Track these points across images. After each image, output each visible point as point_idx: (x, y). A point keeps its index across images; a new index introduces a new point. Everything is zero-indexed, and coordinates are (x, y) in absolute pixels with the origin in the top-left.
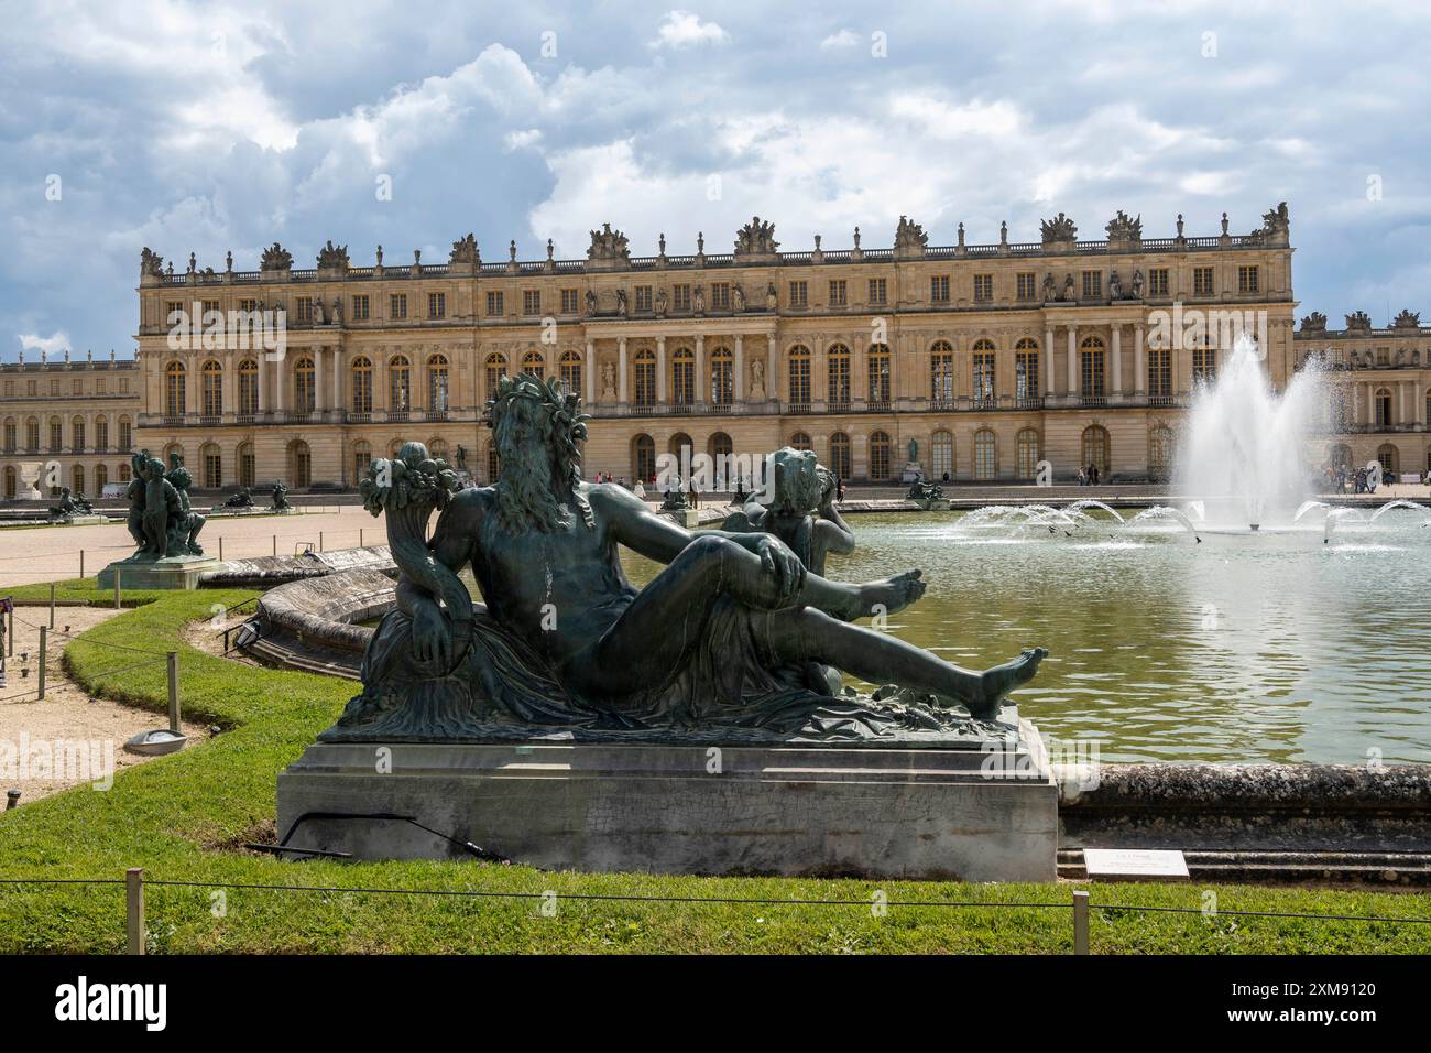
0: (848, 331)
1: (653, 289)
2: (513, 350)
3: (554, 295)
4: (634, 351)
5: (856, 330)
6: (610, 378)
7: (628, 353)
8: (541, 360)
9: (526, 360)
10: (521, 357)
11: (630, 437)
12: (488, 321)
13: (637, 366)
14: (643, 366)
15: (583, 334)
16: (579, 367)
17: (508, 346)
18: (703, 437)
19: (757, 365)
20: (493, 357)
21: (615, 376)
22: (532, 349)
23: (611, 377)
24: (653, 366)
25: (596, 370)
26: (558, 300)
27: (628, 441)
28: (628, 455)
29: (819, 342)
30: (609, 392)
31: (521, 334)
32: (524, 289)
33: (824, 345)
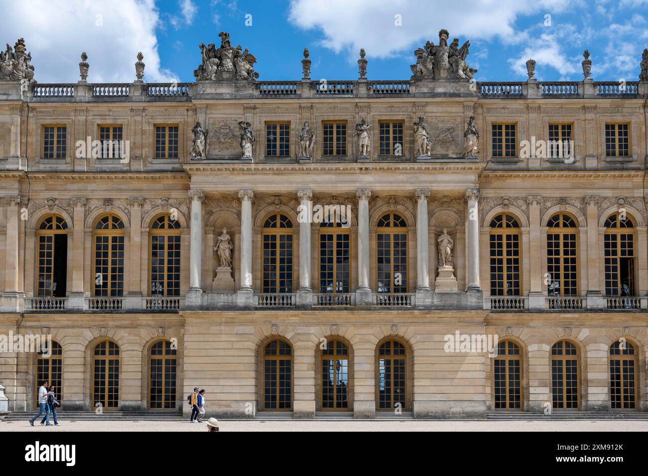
0: (579, 193)
1: (292, 126)
2: (79, 210)
3: (143, 132)
4: (263, 215)
5: (589, 192)
6: (225, 253)
7: (254, 217)
8: (122, 225)
9: (99, 226)
10: (90, 220)
11: (257, 339)
12: (42, 167)
13: (266, 238)
14: (274, 237)
15: (187, 188)
16: (178, 239)
17: (71, 204)
18: (369, 341)
19: (445, 239)
20: (49, 220)
21: (232, 251)
22: (108, 209)
23: (227, 252)
24: (290, 238)
25: (204, 240)
26: (150, 139)
27: (253, 346)
28: (253, 367)
29: (535, 209)
30: (224, 273)
31: (92, 186)
32: (99, 122)
33: (542, 214)
